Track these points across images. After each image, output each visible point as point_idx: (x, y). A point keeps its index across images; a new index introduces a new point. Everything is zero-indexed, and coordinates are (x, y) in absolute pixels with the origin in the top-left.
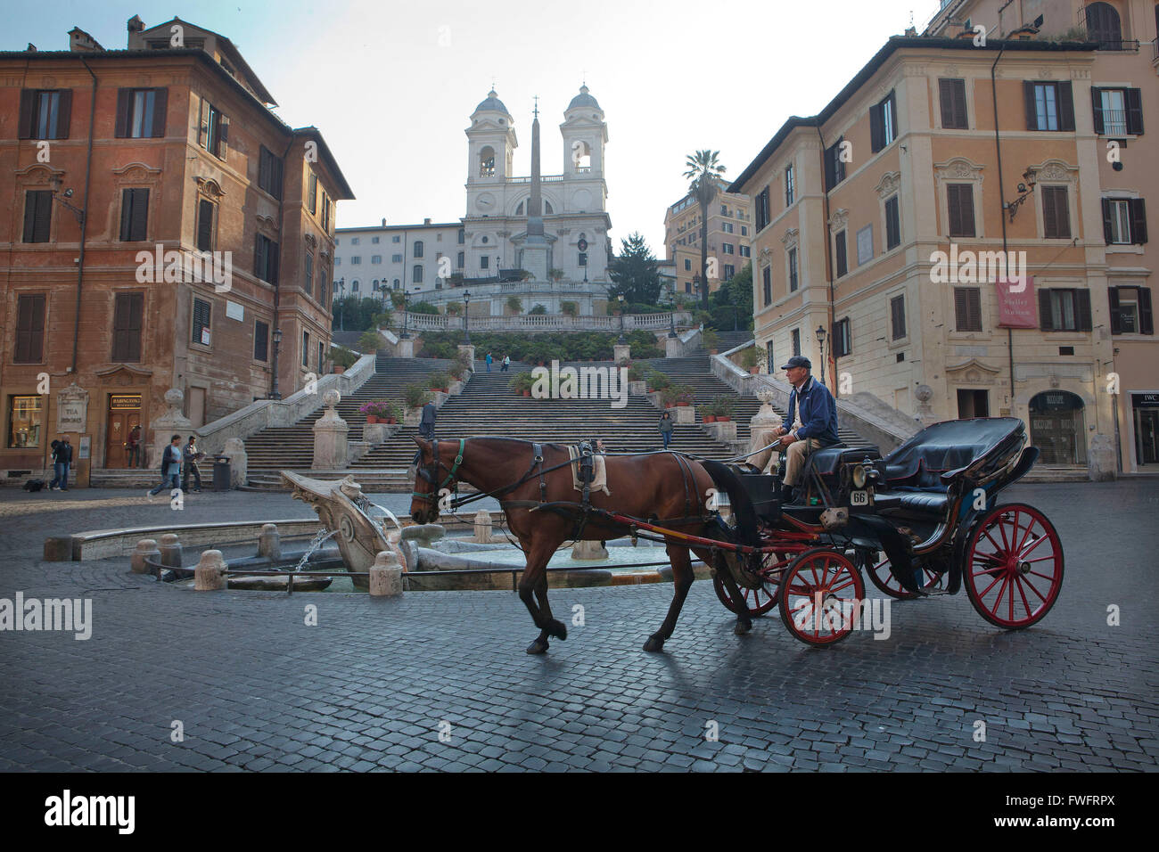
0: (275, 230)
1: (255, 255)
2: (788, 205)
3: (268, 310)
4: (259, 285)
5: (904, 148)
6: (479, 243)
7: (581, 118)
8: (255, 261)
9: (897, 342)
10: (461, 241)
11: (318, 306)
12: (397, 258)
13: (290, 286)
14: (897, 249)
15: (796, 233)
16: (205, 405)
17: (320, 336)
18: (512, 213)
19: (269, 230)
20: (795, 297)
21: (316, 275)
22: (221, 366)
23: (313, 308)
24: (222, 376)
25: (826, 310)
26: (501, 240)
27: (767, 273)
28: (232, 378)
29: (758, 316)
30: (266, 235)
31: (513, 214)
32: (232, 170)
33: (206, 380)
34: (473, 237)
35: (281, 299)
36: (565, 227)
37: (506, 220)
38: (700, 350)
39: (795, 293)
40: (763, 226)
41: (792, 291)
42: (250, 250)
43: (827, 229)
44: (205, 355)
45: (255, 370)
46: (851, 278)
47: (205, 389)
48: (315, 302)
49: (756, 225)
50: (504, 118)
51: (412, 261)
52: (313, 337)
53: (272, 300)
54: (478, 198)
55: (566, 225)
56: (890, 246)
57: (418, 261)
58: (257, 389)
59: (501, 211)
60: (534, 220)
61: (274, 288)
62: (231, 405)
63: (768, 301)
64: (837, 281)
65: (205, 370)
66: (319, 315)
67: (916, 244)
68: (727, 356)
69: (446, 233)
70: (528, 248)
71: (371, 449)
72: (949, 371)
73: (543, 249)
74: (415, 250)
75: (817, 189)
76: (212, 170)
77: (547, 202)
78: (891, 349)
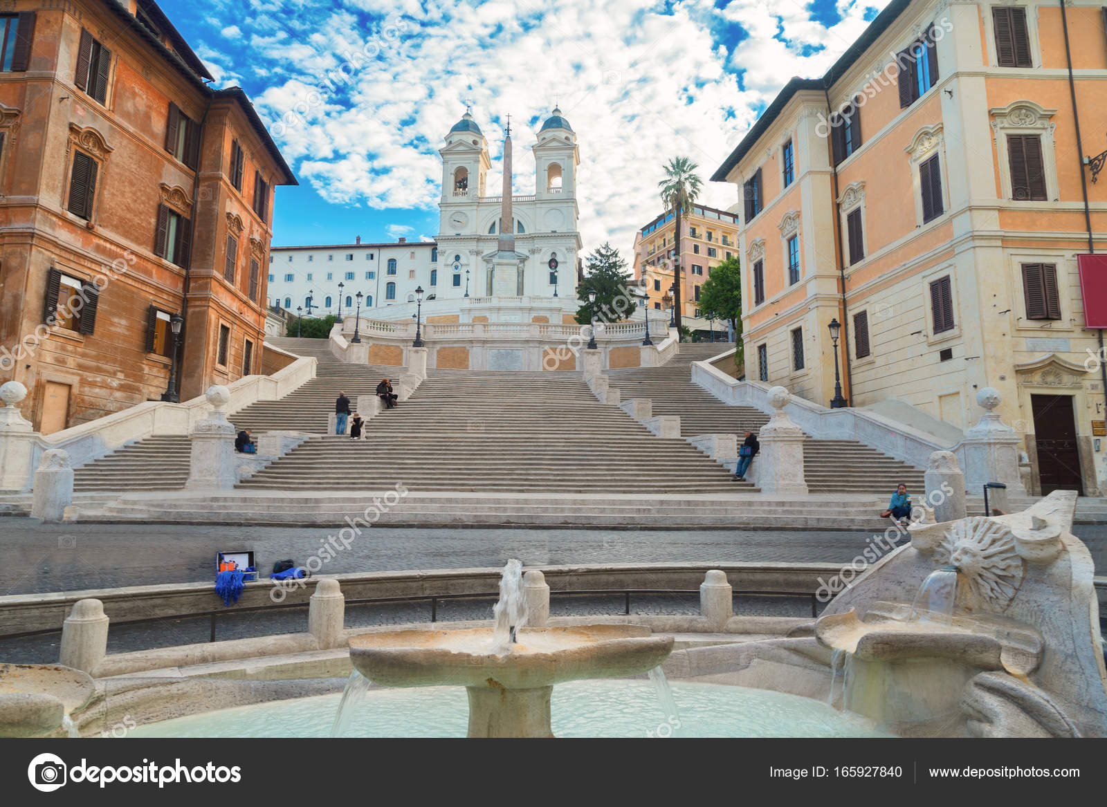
0: (188, 205)
1: (157, 230)
2: (786, 186)
3: (174, 296)
4: (160, 266)
5: (950, 92)
6: (452, 259)
7: (554, 139)
8: (156, 236)
9: (940, 336)
10: (434, 259)
11: (245, 298)
12: (370, 275)
13: (202, 270)
14: (938, 220)
15: (798, 215)
16: (69, 405)
17: (246, 333)
18: (484, 232)
19: (179, 204)
20: (796, 291)
21: (242, 262)
22: (97, 358)
23: (237, 299)
24: (98, 370)
25: (837, 304)
26: (473, 258)
27: (758, 268)
28: (115, 373)
29: (749, 317)
30: (173, 208)
31: (486, 233)
32: (126, 124)
33: (73, 374)
34: (446, 255)
35: (192, 285)
36: (536, 246)
37: (479, 239)
38: (678, 359)
39: (795, 286)
40: (753, 216)
41: (791, 284)
42: (150, 223)
43: (835, 210)
44: (72, 343)
45: (151, 367)
46: (870, 263)
47: (70, 386)
48: (240, 294)
49: (746, 215)
50: (477, 139)
51: (385, 278)
52: (236, 332)
53: (180, 285)
54: (451, 217)
55: (538, 244)
56: (928, 217)
57: (391, 278)
58: (152, 389)
59: (474, 230)
60: (505, 236)
61: (184, 272)
62: (111, 406)
63: (760, 298)
64: (850, 269)
65: (71, 362)
66: (245, 309)
67: (971, 209)
68: (712, 363)
69: (418, 251)
70: (498, 264)
71: (268, 464)
72: (1021, 371)
73: (514, 265)
74: (389, 267)
75: (824, 163)
76: (94, 119)
77: (519, 222)
78: (931, 345)
